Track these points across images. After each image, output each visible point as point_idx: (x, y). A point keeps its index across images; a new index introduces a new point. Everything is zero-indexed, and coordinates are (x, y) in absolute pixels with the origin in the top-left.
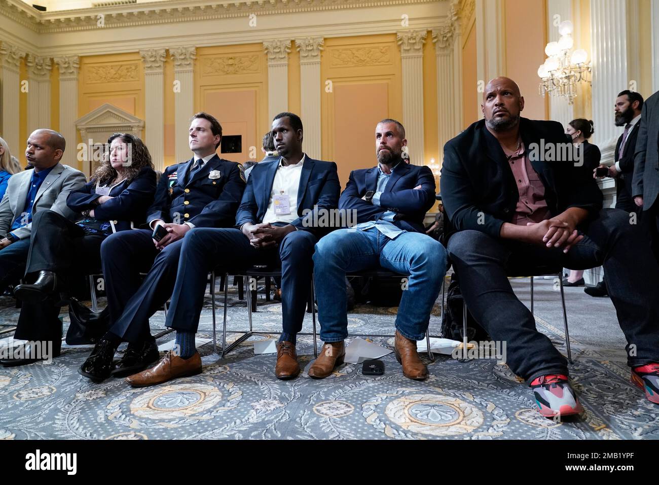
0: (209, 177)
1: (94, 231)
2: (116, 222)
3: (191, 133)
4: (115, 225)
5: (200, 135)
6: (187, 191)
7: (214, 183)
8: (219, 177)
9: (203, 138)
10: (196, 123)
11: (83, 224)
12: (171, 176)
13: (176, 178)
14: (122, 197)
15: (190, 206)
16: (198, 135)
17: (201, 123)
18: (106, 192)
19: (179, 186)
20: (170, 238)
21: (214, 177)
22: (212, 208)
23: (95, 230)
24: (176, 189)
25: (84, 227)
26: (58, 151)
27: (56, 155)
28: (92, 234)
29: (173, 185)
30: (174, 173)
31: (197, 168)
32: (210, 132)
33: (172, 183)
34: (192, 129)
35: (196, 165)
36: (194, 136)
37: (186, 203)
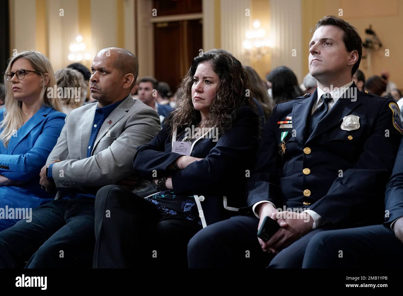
0: (342, 127)
1: (173, 213)
2: (203, 198)
3: (311, 49)
4: (201, 202)
5: (327, 51)
6: (307, 151)
7: (350, 138)
8: (357, 127)
9: (331, 55)
10: (320, 32)
11: (158, 201)
12: (282, 122)
13: (291, 126)
14: (212, 159)
15: (313, 177)
16: (322, 52)
17: (328, 32)
18: (186, 149)
19: (296, 141)
20: (283, 236)
21: (350, 126)
22: (346, 183)
23: (174, 210)
24: (291, 145)
25: (159, 205)
26: (128, 76)
27: (126, 82)
28: (170, 217)
29: (286, 139)
30: (288, 117)
31: (322, 108)
32: (341, 46)
33: (284, 134)
34: (313, 43)
35: (321, 104)
36: (317, 53)
37: (306, 171)
